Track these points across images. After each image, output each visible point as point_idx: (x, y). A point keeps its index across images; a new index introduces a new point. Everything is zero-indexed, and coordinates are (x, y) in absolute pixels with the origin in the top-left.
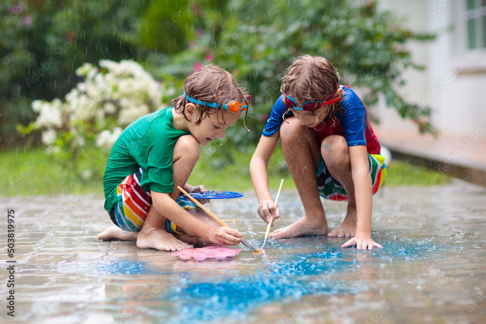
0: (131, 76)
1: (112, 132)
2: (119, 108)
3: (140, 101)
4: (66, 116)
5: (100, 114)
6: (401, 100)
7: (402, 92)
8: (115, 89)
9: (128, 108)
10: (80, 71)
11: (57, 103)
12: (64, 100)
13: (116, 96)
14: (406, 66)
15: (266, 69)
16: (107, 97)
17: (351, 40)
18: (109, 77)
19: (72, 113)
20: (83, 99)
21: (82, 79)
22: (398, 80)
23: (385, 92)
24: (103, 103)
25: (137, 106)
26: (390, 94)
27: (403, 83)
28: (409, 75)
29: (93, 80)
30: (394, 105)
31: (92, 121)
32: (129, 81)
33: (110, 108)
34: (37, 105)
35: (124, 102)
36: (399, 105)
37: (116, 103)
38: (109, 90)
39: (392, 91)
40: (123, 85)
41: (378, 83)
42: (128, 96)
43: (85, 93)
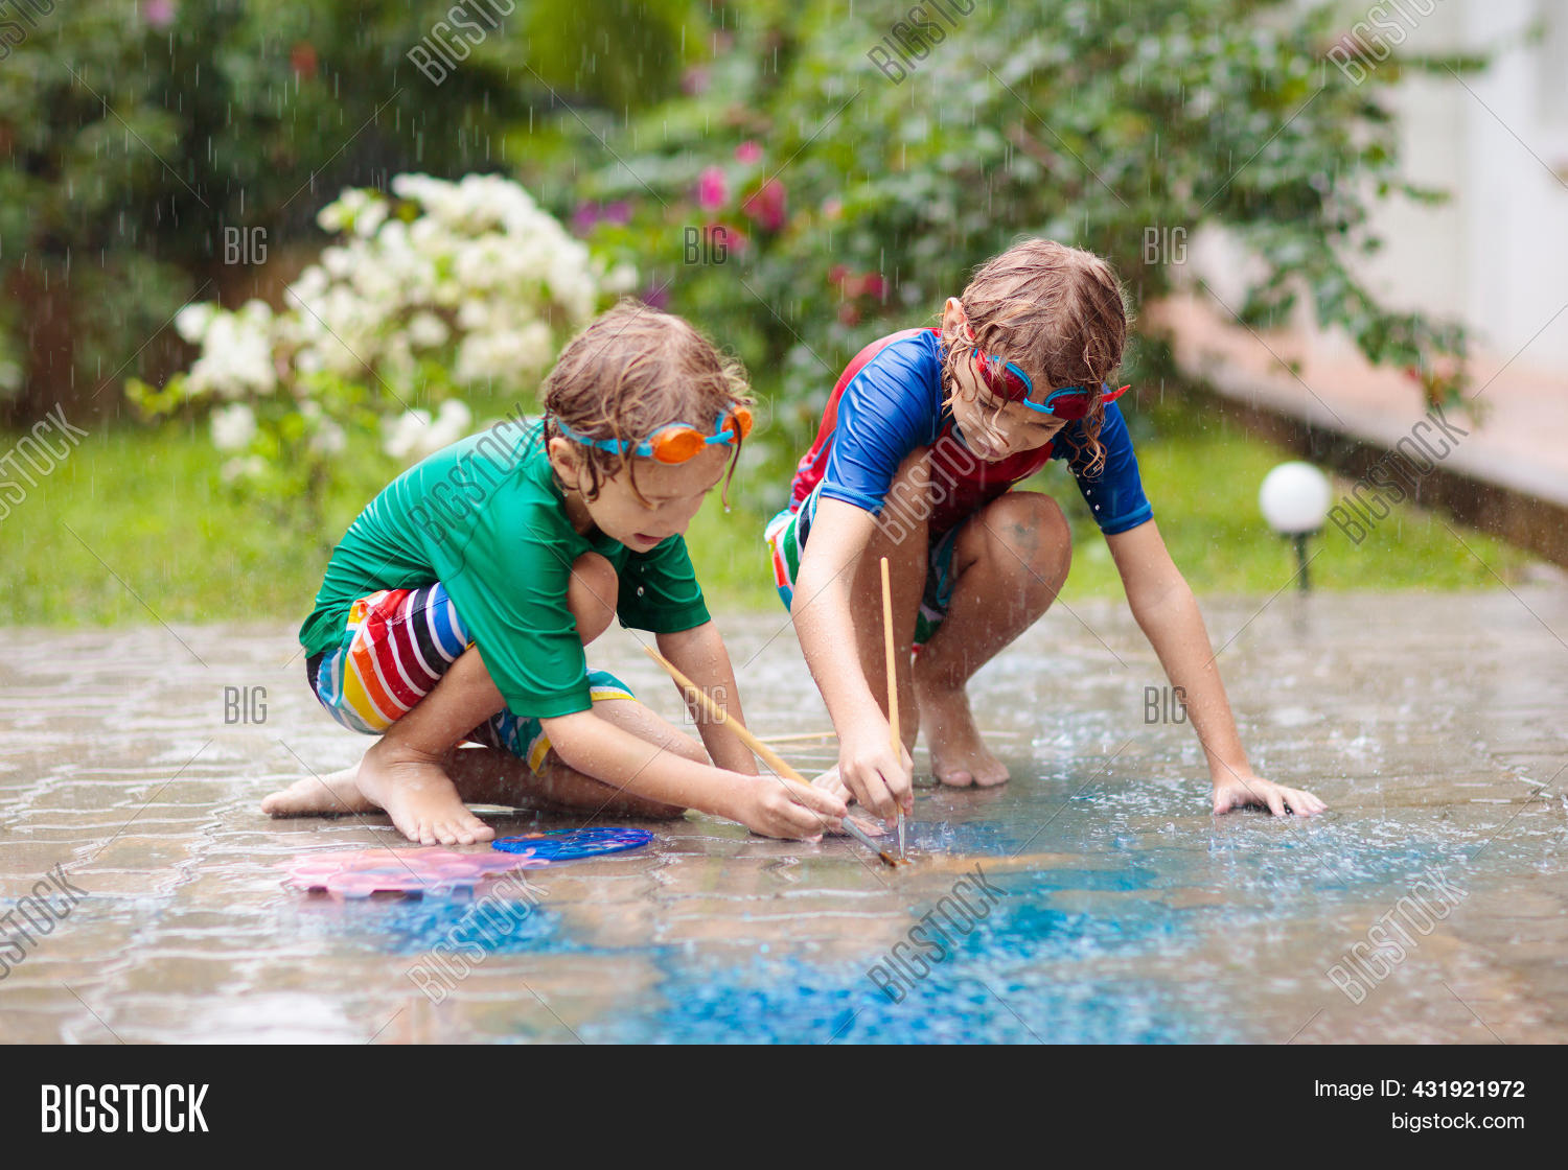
0: (498, 228)
1: (435, 414)
2: (457, 333)
3: (524, 312)
4: (286, 357)
5: (398, 349)
6: (1367, 303)
7: (1370, 274)
8: (446, 271)
9: (487, 332)
10: (331, 217)
11: (257, 311)
12: (279, 307)
13: (447, 294)
14: (1383, 190)
15: (932, 196)
16: (419, 295)
17: (1203, 102)
18: (424, 229)
19: (308, 345)
20: (343, 302)
21: (340, 237)
22: (1357, 235)
23: (1316, 277)
24: (406, 315)
25: (518, 326)
26: (1332, 286)
27: (1372, 245)
28: (1391, 218)
29: (373, 240)
30: (1346, 321)
31: (369, 375)
32: (491, 243)
33: (429, 330)
34: (194, 320)
35: (473, 314)
36: (1362, 322)
37: (447, 315)
38: (426, 273)
39: (1340, 272)
40: (472, 259)
41: (1293, 249)
42: (487, 295)
43: (347, 281)
